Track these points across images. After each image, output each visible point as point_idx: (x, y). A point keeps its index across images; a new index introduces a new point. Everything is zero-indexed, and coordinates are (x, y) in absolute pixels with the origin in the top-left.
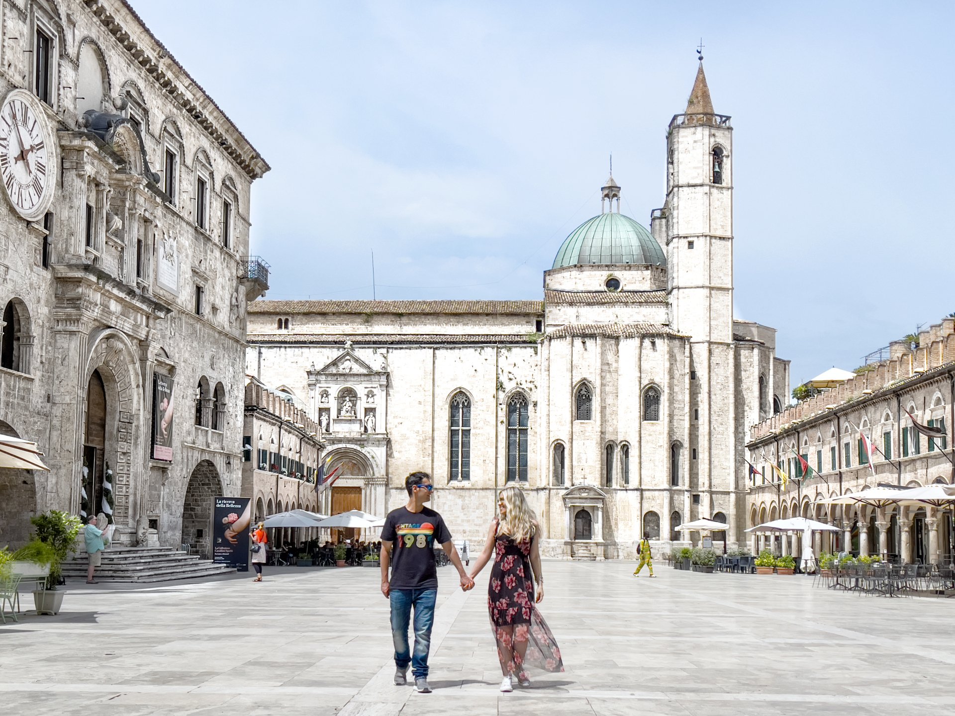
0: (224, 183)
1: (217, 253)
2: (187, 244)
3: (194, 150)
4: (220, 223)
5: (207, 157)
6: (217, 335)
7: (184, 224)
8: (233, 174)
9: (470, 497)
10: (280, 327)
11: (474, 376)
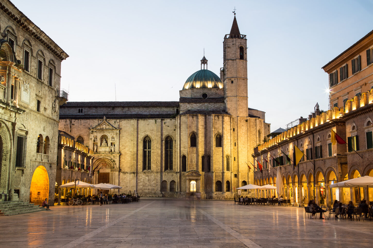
0: (49, 62)
1: (47, 88)
2: (34, 85)
3: (37, 51)
4: (48, 77)
5: (43, 53)
6: (46, 118)
7: (32, 78)
8: (53, 59)
9: (151, 176)
10: (79, 112)
11: (153, 130)
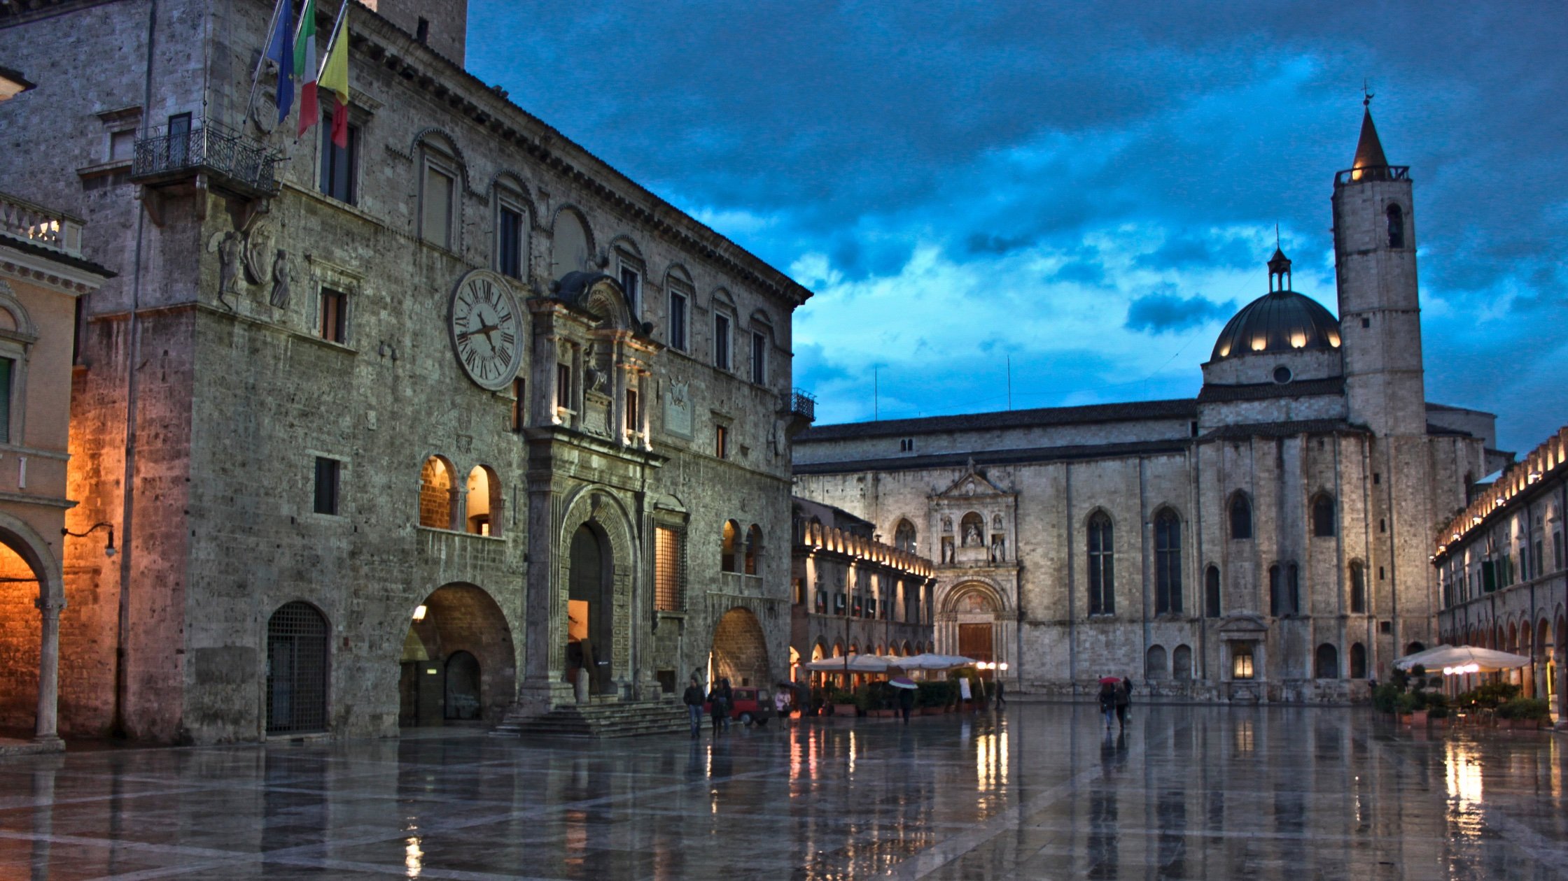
0: (752, 318)
1: (746, 390)
2: (703, 385)
3: (708, 290)
4: (749, 359)
5: (728, 295)
6: (748, 475)
7: (699, 367)
8: (767, 307)
9: (1114, 632)
10: (904, 449)
11: (1115, 492)
